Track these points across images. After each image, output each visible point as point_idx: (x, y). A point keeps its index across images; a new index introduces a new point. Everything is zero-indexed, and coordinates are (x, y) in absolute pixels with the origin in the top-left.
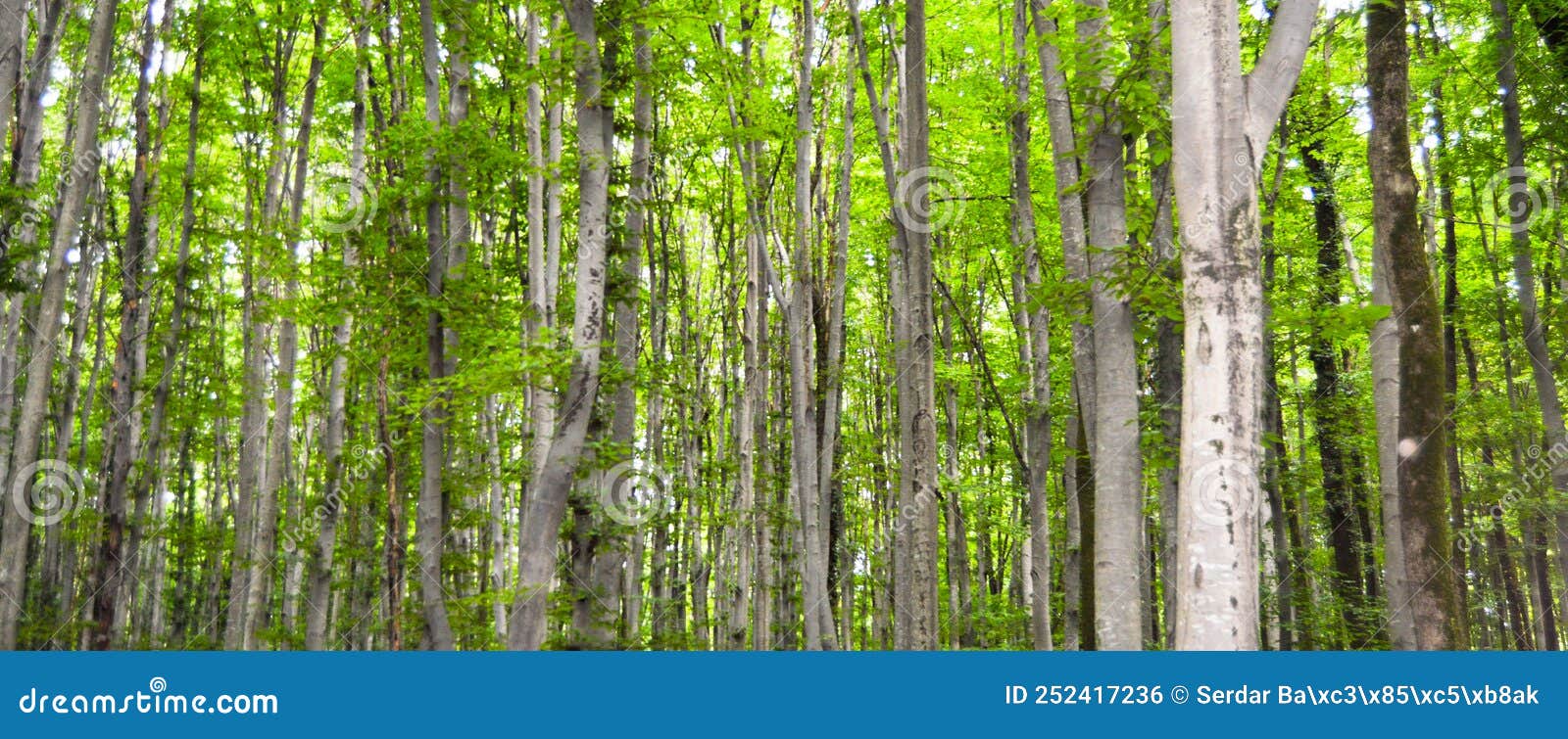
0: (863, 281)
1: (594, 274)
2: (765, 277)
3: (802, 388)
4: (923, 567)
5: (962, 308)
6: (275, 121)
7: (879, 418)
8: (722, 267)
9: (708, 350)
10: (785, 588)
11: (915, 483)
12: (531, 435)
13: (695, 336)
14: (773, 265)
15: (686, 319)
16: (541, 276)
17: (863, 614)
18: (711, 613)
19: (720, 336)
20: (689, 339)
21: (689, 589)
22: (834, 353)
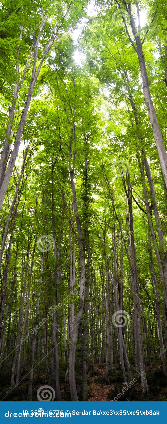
0: (125, 277)
1: (83, 284)
2: (109, 278)
3: (117, 299)
4: (140, 332)
5: (143, 282)
6: (28, 255)
7: (129, 302)
8: (101, 276)
9: (99, 291)
10: (114, 335)
11: (137, 316)
12: (70, 308)
13: (97, 288)
14: (110, 276)
15: (95, 285)
16: (72, 281)
17: (129, 339)
18: (101, 340)
19: (101, 288)
20: (96, 288)
21: (97, 335)
22: (121, 292)
